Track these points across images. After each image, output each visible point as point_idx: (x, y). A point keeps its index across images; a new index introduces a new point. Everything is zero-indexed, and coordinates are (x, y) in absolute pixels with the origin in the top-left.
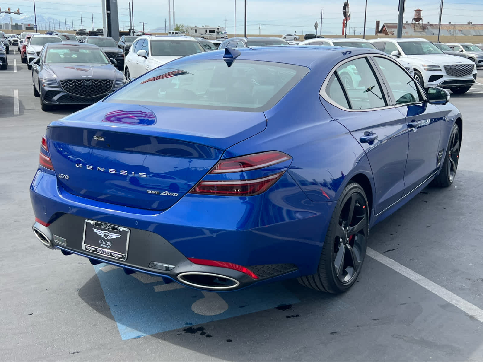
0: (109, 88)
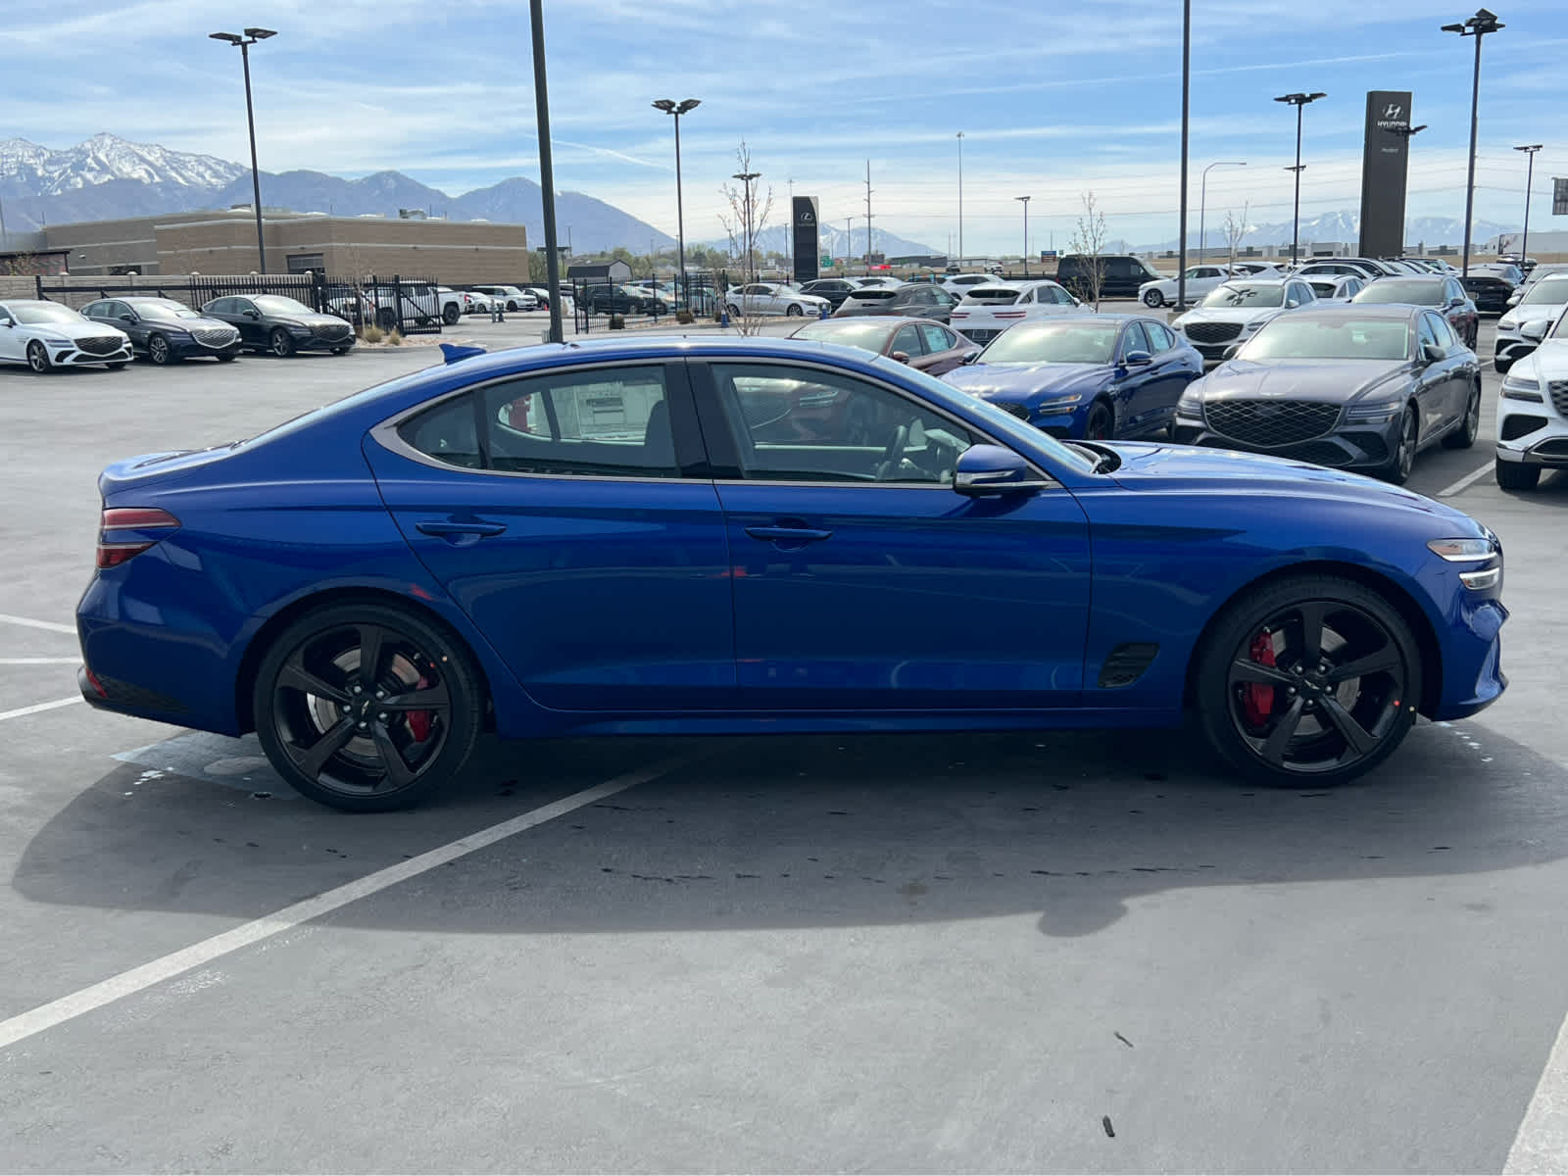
0: (1324, 425)
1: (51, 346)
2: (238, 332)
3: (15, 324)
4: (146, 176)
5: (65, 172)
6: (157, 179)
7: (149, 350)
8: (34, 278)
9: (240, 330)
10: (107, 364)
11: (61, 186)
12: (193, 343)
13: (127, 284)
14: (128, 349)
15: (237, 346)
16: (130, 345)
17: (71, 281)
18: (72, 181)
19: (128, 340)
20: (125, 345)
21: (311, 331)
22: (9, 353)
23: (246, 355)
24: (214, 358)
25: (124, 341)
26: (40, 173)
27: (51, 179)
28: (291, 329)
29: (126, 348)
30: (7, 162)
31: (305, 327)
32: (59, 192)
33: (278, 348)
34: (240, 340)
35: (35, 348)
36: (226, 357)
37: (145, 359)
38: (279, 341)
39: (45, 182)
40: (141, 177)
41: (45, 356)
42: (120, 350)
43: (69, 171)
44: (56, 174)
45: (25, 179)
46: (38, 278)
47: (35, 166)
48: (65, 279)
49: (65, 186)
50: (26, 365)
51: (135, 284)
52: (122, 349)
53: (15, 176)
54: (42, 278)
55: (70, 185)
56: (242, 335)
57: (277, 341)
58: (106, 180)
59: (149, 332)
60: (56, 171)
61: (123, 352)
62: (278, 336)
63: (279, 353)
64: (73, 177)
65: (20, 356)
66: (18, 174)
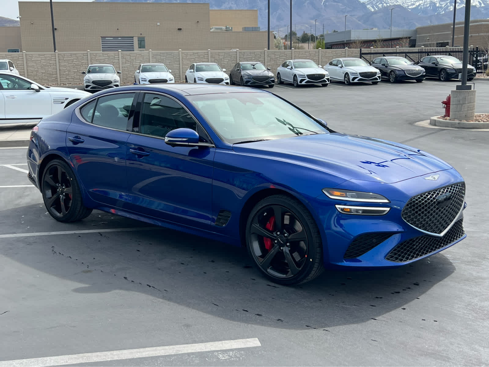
1: (351, 75)
2: (425, 71)
3: (343, 67)
4: (478, 4)
5: (447, 4)
6: (483, 5)
7: (389, 77)
8: (359, 49)
9: (425, 69)
10: (372, 82)
11: (445, 10)
12: (405, 75)
13: (395, 51)
14: (379, 77)
15: (423, 76)
16: (380, 75)
17: (374, 50)
18: (449, 8)
19: (380, 73)
20: (377, 75)
21: (456, 71)
22: (339, 77)
23: (427, 79)
24: (415, 81)
25: (377, 73)
26: (438, 5)
27: (441, 7)
28: (448, 70)
29: (378, 77)
30: (426, 2)
31: (454, 69)
32: (443, 12)
33: (442, 77)
34: (425, 74)
35: (347, 76)
36: (419, 80)
37: (387, 81)
38: (443, 75)
39: (439, 9)
40: (477, 5)
41: (349, 79)
42: (375, 77)
43: (449, 3)
44: (443, 5)
45: (432, 8)
46: (361, 49)
47: (436, 3)
48: (372, 50)
49: (446, 10)
50: (343, 82)
51: (398, 51)
52: (376, 77)
53: (428, 7)
54: (362, 49)
55: (448, 9)
56: (426, 72)
57: (442, 75)
58: (462, 6)
59: (390, 70)
60: (443, 4)
61: (376, 78)
62: (443, 72)
63: (442, 80)
64: (450, 6)
65: (342, 78)
66: (430, 6)
